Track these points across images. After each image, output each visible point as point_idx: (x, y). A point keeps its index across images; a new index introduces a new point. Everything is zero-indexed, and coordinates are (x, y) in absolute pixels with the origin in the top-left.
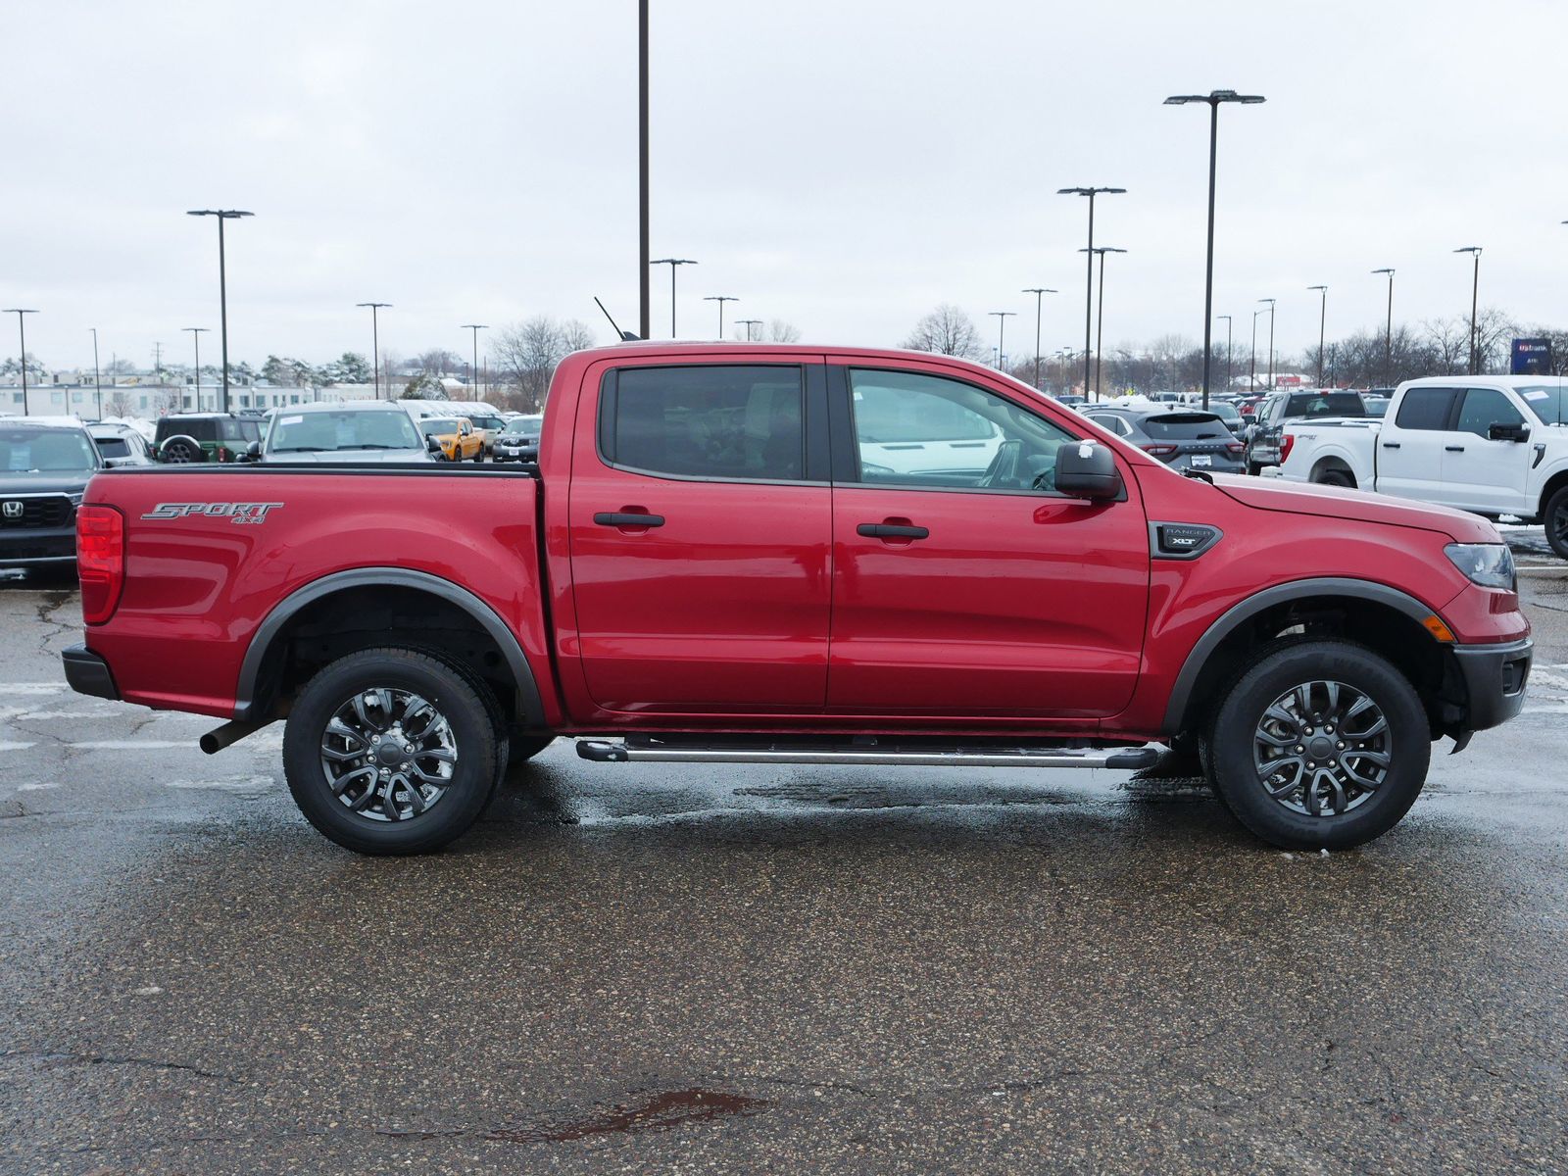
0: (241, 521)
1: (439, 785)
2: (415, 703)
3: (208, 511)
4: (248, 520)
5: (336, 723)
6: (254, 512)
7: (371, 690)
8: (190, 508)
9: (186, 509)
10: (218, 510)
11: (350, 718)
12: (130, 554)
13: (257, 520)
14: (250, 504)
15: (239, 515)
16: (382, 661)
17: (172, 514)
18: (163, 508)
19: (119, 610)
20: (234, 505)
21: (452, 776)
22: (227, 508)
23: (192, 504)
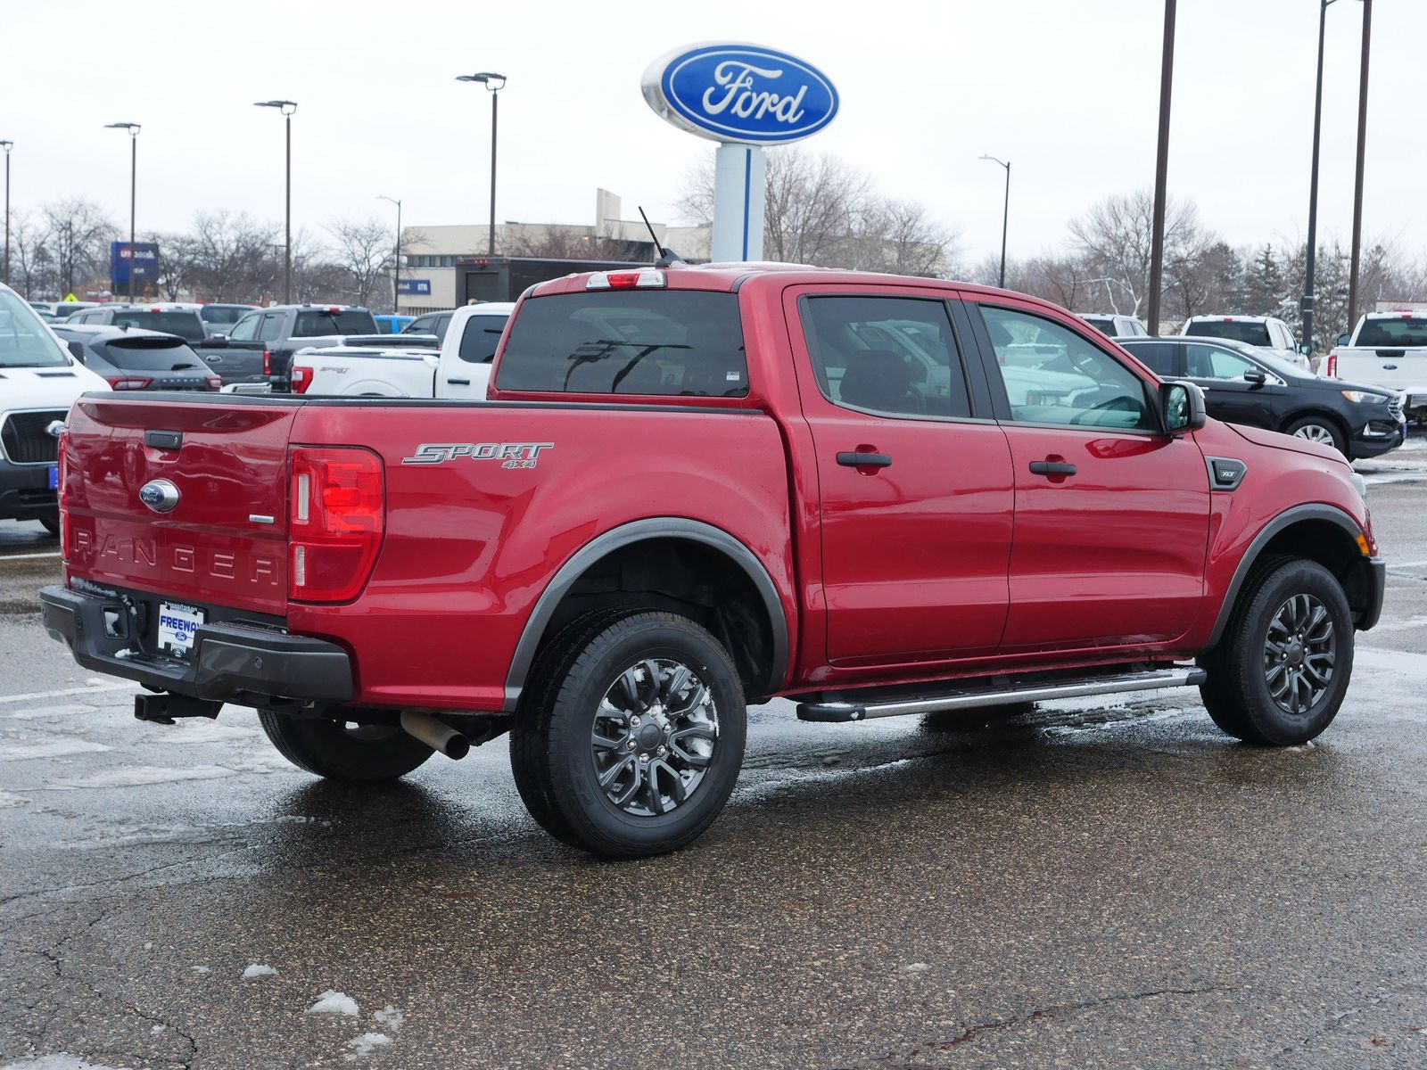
0: (512, 465)
1: (698, 767)
2: (680, 676)
3: (476, 454)
4: (519, 464)
5: (606, 706)
6: (525, 454)
7: (642, 662)
8: (456, 450)
9: (452, 451)
10: (486, 451)
11: (621, 698)
12: (391, 511)
13: (529, 464)
14: (520, 445)
15: (509, 458)
16: (655, 626)
17: (437, 458)
18: (426, 450)
19: (372, 583)
20: (504, 446)
21: (712, 755)
22: (496, 449)
23: (461, 445)
